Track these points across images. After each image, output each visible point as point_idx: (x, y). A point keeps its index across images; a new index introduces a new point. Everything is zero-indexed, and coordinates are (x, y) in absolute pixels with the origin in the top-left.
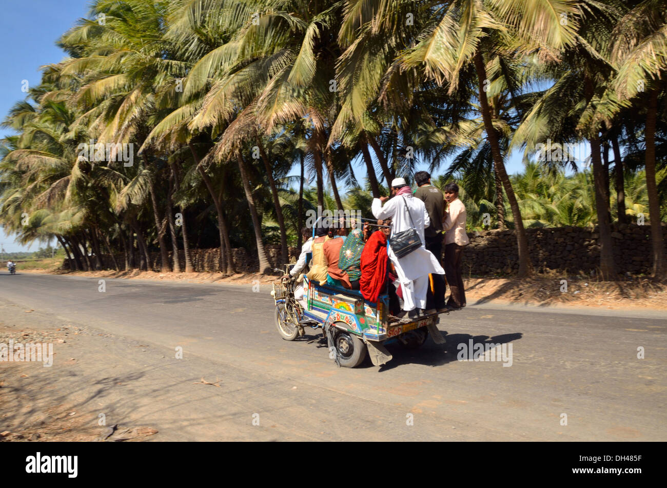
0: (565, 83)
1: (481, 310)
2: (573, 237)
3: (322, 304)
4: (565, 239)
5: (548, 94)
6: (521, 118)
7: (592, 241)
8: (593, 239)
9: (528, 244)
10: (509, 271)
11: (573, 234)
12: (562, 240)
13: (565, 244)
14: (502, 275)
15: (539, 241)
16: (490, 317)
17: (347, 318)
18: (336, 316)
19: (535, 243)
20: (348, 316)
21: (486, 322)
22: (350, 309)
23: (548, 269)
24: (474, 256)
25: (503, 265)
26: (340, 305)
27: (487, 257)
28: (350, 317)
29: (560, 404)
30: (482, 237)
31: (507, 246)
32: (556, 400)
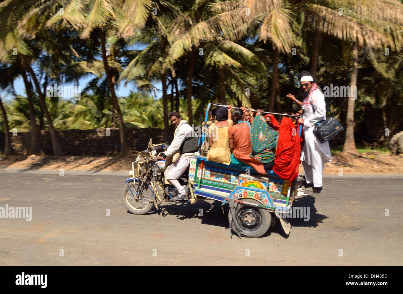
0: (153, 47)
1: (96, 176)
2: (151, 134)
3: (214, 183)
4: (147, 135)
5: (143, 52)
6: (127, 63)
7: (162, 136)
8: (162, 135)
9: (127, 137)
10: (116, 152)
11: (152, 132)
12: (145, 135)
13: (147, 138)
14: (112, 155)
15: (133, 135)
16: (100, 180)
17: (256, 195)
18: (243, 193)
19: (131, 136)
20: (259, 193)
21: (96, 183)
22: (262, 187)
23: (137, 151)
24: (95, 143)
25: (113, 149)
26: (250, 184)
27: (103, 144)
28: (261, 194)
29: (128, 226)
30: (101, 132)
31: (115, 138)
32: (127, 224)
